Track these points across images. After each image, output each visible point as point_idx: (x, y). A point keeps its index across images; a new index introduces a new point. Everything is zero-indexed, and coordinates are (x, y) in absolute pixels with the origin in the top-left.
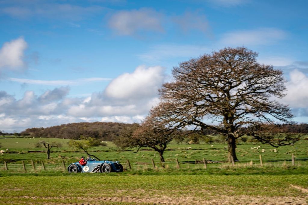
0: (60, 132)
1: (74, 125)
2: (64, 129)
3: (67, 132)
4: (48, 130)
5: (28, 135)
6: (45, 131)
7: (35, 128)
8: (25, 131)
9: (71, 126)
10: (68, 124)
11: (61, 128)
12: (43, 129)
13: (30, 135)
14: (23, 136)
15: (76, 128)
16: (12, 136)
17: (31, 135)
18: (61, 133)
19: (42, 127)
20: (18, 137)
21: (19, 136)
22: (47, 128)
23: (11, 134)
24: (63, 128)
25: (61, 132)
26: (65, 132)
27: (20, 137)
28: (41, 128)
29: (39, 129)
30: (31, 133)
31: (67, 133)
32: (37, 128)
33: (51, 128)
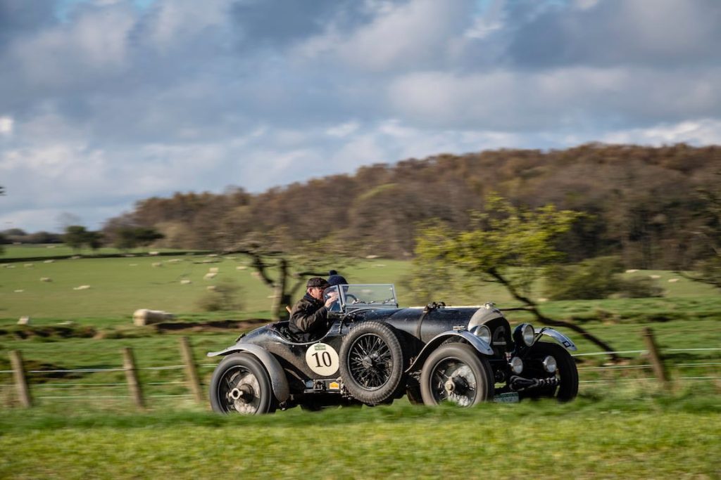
0: (352, 212)
1: (441, 171)
2: (378, 196)
3: (401, 216)
4: (273, 204)
5: (150, 237)
6: (255, 212)
7: (192, 197)
8: (128, 216)
9: (422, 172)
10: (402, 163)
11: (362, 191)
12: (243, 199)
13: (160, 236)
14: (119, 247)
15: (455, 191)
16: (51, 249)
17: (166, 242)
18: (362, 220)
19: (241, 189)
20: (87, 251)
21: (95, 245)
22: (271, 195)
23: (47, 239)
24: (372, 192)
25: (364, 214)
26: (383, 219)
27: (103, 251)
28: (235, 192)
29: (220, 199)
30: (171, 229)
31: (398, 222)
32: (207, 195)
33: (296, 192)
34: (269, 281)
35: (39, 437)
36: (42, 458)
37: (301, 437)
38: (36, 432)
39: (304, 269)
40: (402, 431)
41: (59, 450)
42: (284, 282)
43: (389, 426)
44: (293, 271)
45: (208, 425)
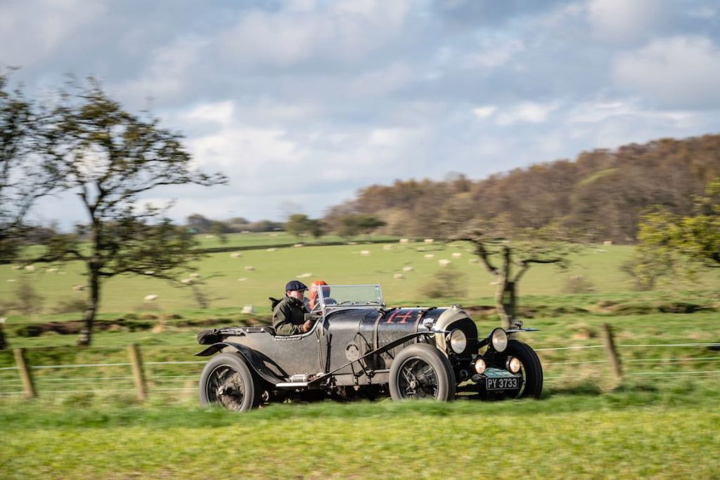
0: (573, 198)
1: (663, 155)
2: (600, 180)
3: (622, 201)
4: (495, 190)
5: (373, 224)
6: (476, 198)
7: (413, 184)
9: (644, 156)
10: (623, 148)
11: (584, 176)
12: (464, 185)
13: (382, 224)
14: (341, 235)
15: (677, 175)
16: (274, 237)
17: (388, 229)
18: (584, 206)
19: (462, 176)
20: (310, 239)
21: (318, 234)
22: (491, 182)
23: (270, 227)
24: (593, 178)
25: (586, 199)
26: (605, 204)
27: (324, 238)
28: (456, 178)
29: (441, 186)
30: (393, 217)
31: (620, 207)
32: (427, 182)
33: (518, 178)
34: (492, 269)
35: (266, 427)
36: (270, 448)
37: (527, 425)
38: (264, 422)
39: (528, 256)
40: (628, 419)
41: (287, 441)
42: (507, 270)
43: (617, 414)
44: (516, 258)
45: (434, 414)
